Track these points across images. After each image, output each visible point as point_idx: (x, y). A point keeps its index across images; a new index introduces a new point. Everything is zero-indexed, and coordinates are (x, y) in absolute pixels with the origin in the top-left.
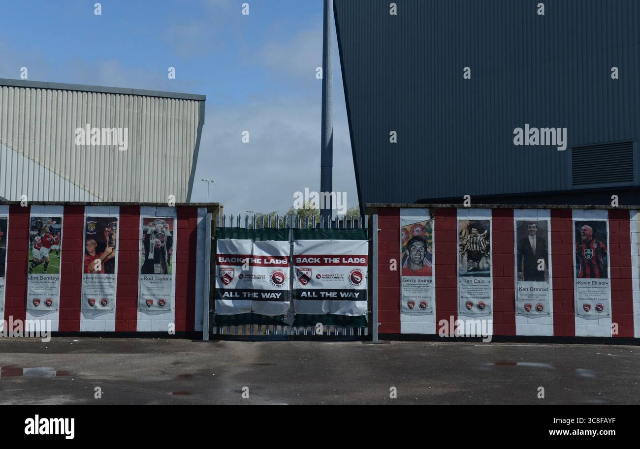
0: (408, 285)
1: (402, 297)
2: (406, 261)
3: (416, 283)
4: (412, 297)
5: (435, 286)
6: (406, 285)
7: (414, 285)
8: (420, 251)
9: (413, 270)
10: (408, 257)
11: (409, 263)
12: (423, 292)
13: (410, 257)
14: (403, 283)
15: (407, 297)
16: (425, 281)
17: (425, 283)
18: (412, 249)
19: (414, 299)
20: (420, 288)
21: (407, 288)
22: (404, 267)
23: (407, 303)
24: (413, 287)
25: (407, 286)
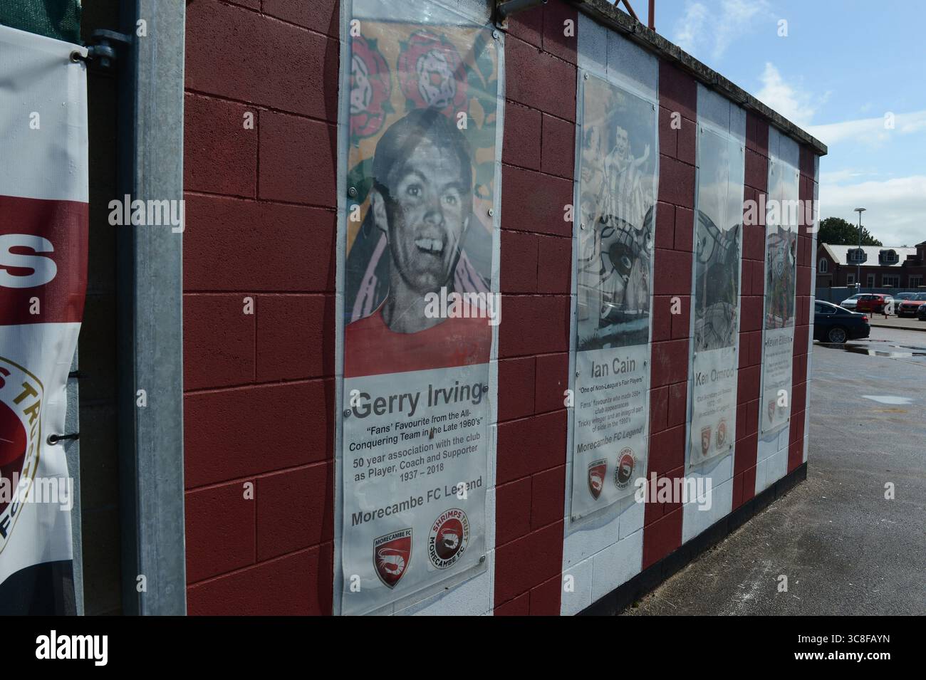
0: (380, 436)
1: (348, 519)
2: (370, 272)
3: (422, 411)
4: (397, 508)
5: (495, 418)
6: (367, 437)
7: (406, 431)
8: (441, 211)
9: (404, 333)
10: (383, 242)
11: (384, 287)
12: (447, 462)
13: (391, 247)
14: (350, 430)
15: (371, 516)
16: (456, 393)
17: (457, 406)
18: (402, 188)
19: (406, 519)
20: (438, 437)
21: (376, 452)
22: (356, 316)
23: (370, 552)
24: (404, 445)
25: (370, 444)
